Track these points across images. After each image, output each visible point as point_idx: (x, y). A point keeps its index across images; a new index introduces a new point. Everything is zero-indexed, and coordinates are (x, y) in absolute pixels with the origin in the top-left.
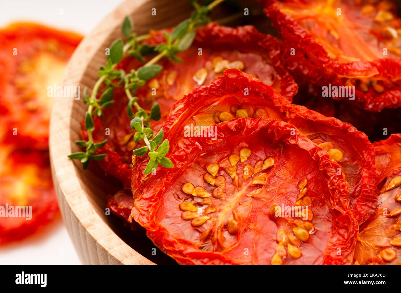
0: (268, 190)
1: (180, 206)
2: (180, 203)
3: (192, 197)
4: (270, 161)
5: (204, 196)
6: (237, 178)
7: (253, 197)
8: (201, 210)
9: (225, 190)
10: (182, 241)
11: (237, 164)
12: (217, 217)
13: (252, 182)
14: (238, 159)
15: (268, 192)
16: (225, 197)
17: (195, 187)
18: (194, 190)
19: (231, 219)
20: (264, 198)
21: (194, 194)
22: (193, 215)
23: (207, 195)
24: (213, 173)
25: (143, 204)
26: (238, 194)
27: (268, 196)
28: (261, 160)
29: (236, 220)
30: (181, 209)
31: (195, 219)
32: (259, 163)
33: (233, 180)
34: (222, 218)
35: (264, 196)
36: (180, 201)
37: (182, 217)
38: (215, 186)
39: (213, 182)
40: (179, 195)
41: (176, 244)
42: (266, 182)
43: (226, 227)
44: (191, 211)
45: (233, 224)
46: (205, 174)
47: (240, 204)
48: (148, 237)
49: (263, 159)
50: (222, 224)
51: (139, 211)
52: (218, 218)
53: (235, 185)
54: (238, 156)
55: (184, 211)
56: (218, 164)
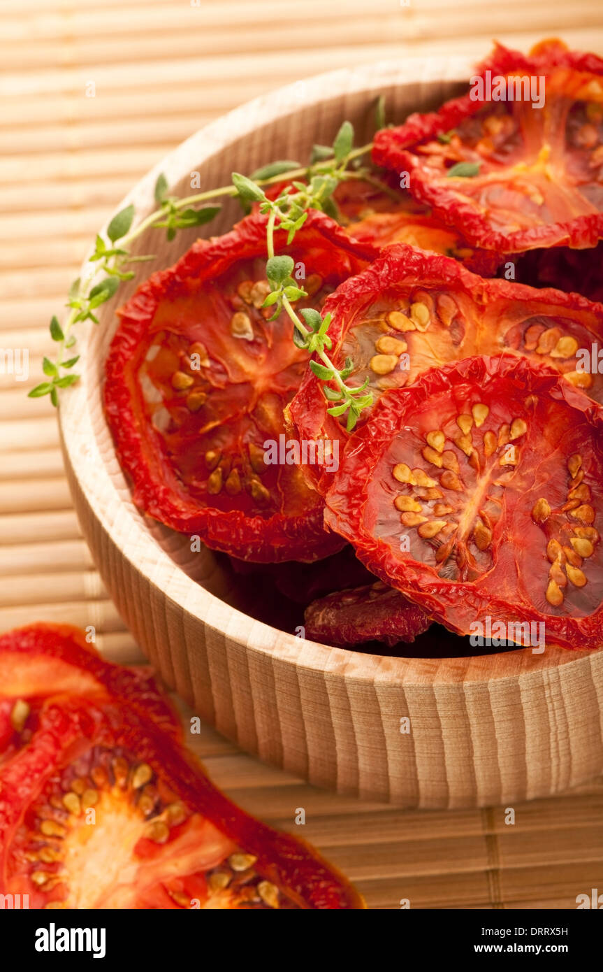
0: (523, 474)
1: (394, 503)
2: (394, 498)
3: (410, 487)
4: (520, 426)
5: (428, 486)
6: (476, 454)
7: (503, 487)
8: (427, 508)
9: (460, 474)
10: (411, 564)
11: (470, 431)
12: (458, 522)
13: (499, 461)
14: (471, 422)
15: (523, 478)
16: (462, 488)
17: (412, 470)
18: (413, 476)
19: (479, 524)
20: (519, 487)
21: (414, 483)
22: (419, 518)
23: (432, 483)
24: (439, 447)
25: (339, 502)
26: (483, 482)
27: (524, 484)
28: (504, 423)
29: (489, 528)
30: (397, 509)
31: (423, 526)
32: (504, 428)
33: (470, 458)
34: (466, 523)
35: (519, 484)
36: (392, 495)
37: (402, 522)
38: (444, 468)
39: (439, 462)
40: (389, 484)
41: (405, 570)
42: (519, 461)
43: (472, 537)
44: (414, 512)
45: (485, 535)
46: (424, 448)
47: (487, 499)
48: (358, 557)
49: (509, 421)
50: (466, 533)
51: (337, 515)
52: (460, 524)
53: (473, 466)
54: (470, 418)
55: (404, 512)
56: (442, 430)
